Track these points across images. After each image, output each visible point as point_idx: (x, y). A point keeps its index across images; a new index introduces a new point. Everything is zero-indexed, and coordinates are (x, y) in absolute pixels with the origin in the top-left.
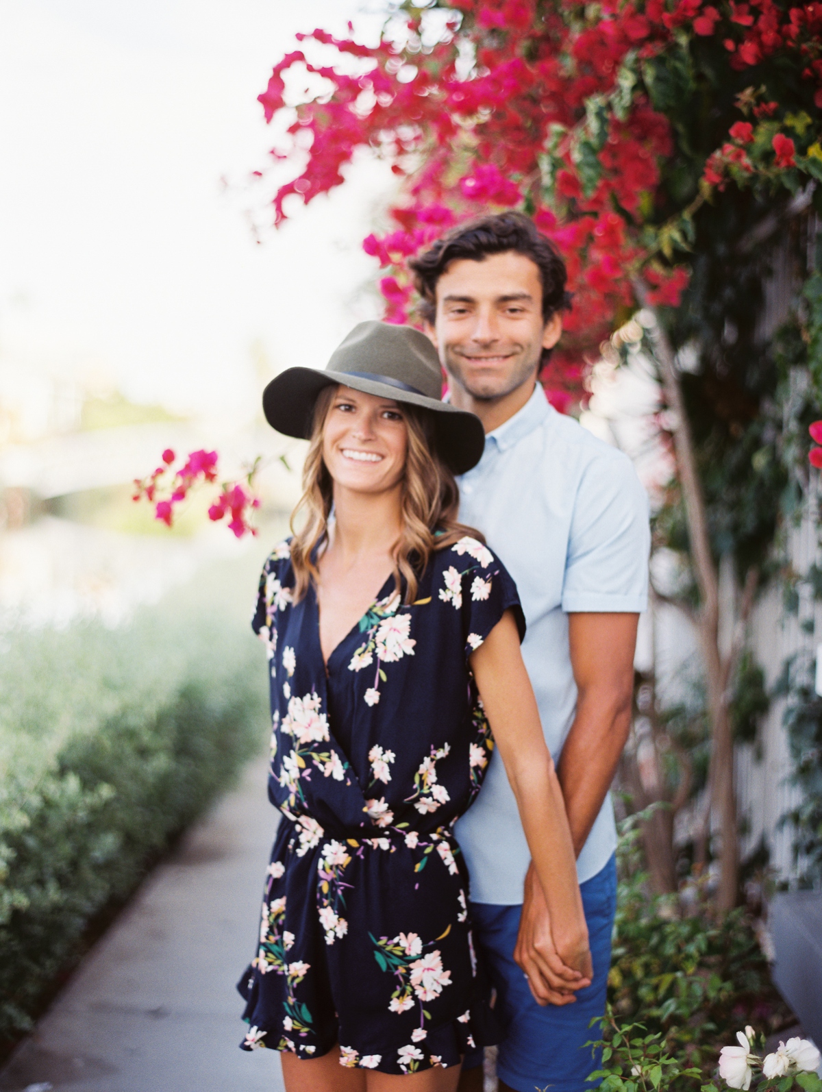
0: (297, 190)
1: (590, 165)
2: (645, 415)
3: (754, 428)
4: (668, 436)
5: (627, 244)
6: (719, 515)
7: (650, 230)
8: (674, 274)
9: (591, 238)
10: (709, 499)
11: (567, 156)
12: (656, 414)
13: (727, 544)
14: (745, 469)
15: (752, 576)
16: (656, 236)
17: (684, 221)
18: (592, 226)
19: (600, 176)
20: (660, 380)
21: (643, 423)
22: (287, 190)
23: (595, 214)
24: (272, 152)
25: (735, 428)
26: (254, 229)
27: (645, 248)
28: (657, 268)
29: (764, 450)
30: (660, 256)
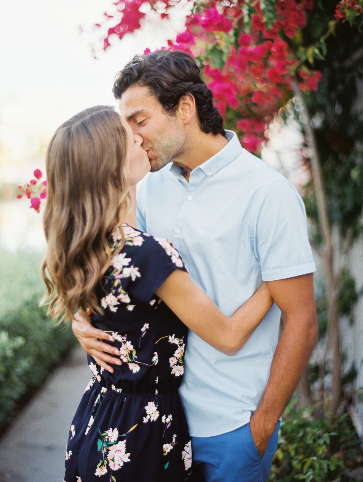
0: (116, 31)
1: (270, 11)
2: (296, 150)
3: (352, 157)
4: (307, 161)
5: (289, 57)
6: (333, 201)
7: (302, 49)
8: (314, 73)
9: (270, 53)
10: (328, 192)
11: (258, 5)
12: (301, 150)
13: (337, 216)
14: (346, 178)
15: (349, 232)
16: (305, 53)
17: (320, 43)
18: (270, 46)
19: (275, 17)
20: (304, 132)
21: (294, 154)
22: (111, 31)
23: (272, 41)
24: (105, 14)
25: (341, 156)
26: (93, 51)
27: (299, 59)
28: (305, 70)
29: (357, 167)
30: (306, 63)
